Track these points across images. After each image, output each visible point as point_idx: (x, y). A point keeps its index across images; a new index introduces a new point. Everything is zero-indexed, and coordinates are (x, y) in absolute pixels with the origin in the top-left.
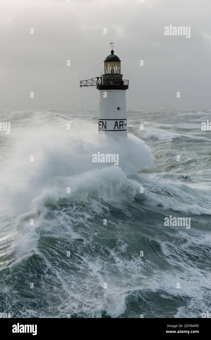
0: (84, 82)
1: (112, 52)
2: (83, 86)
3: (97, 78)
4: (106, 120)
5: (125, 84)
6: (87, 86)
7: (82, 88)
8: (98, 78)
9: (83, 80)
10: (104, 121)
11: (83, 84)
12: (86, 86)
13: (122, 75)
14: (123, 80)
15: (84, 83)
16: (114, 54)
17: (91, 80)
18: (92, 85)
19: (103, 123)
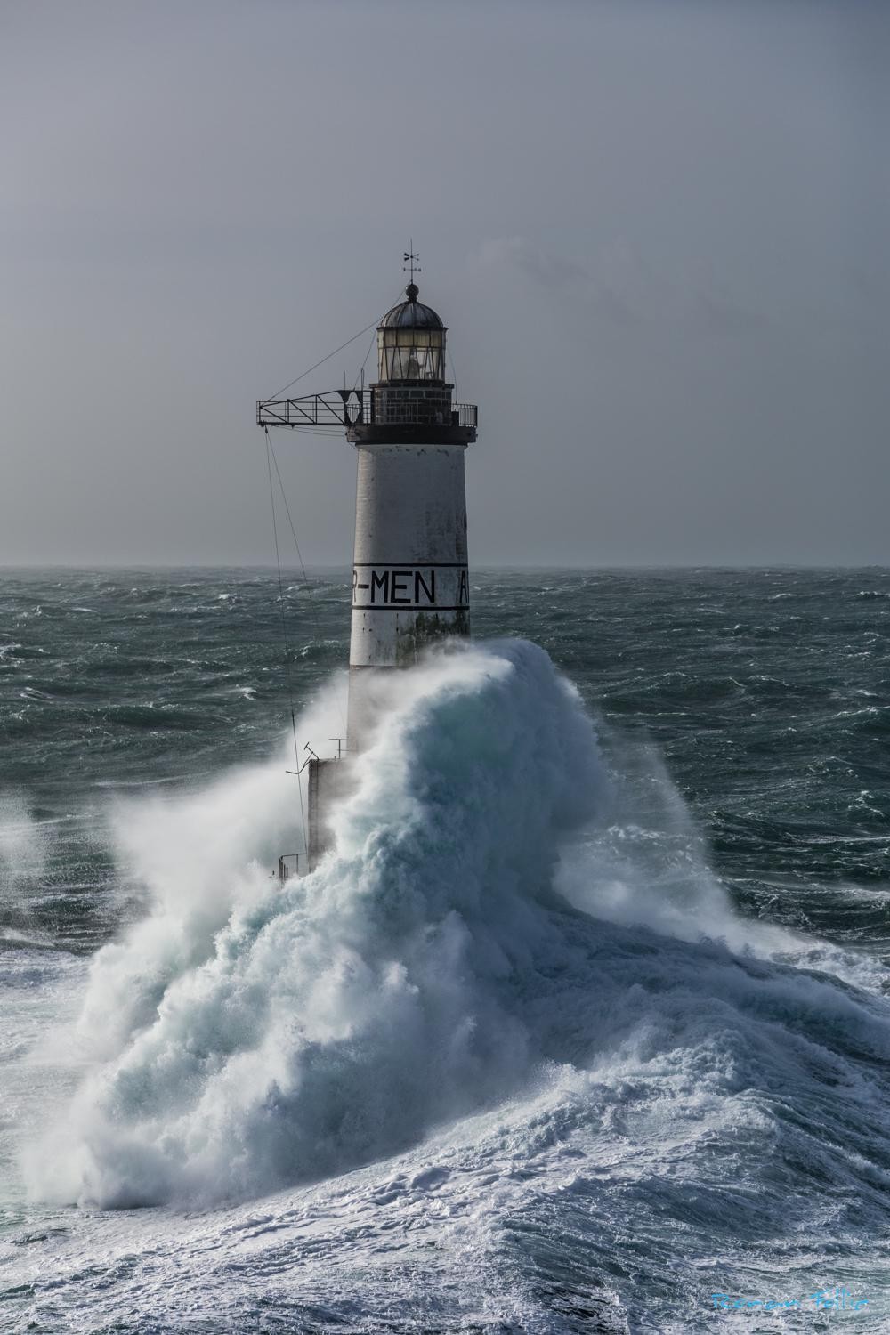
0: (275, 406)
1: (412, 291)
2: (274, 424)
3: (340, 392)
4: (434, 568)
5: (464, 421)
6: (293, 424)
7: (267, 432)
8: (345, 395)
9: (273, 400)
10: (425, 573)
11: (272, 416)
12: (287, 423)
13: (452, 386)
14: (454, 408)
15: (280, 411)
16: (420, 299)
17: (313, 399)
18: (315, 424)
19: (418, 577)
